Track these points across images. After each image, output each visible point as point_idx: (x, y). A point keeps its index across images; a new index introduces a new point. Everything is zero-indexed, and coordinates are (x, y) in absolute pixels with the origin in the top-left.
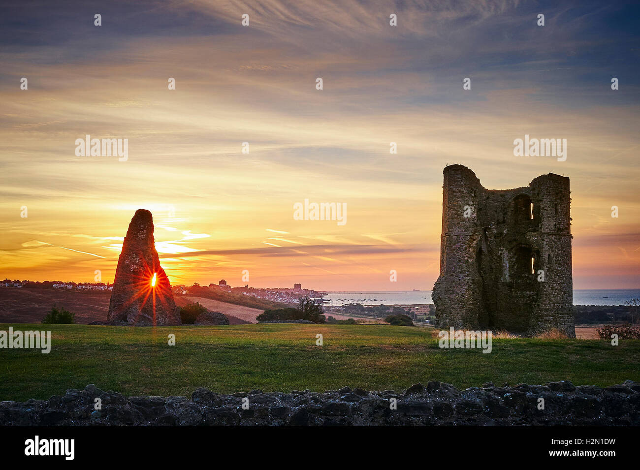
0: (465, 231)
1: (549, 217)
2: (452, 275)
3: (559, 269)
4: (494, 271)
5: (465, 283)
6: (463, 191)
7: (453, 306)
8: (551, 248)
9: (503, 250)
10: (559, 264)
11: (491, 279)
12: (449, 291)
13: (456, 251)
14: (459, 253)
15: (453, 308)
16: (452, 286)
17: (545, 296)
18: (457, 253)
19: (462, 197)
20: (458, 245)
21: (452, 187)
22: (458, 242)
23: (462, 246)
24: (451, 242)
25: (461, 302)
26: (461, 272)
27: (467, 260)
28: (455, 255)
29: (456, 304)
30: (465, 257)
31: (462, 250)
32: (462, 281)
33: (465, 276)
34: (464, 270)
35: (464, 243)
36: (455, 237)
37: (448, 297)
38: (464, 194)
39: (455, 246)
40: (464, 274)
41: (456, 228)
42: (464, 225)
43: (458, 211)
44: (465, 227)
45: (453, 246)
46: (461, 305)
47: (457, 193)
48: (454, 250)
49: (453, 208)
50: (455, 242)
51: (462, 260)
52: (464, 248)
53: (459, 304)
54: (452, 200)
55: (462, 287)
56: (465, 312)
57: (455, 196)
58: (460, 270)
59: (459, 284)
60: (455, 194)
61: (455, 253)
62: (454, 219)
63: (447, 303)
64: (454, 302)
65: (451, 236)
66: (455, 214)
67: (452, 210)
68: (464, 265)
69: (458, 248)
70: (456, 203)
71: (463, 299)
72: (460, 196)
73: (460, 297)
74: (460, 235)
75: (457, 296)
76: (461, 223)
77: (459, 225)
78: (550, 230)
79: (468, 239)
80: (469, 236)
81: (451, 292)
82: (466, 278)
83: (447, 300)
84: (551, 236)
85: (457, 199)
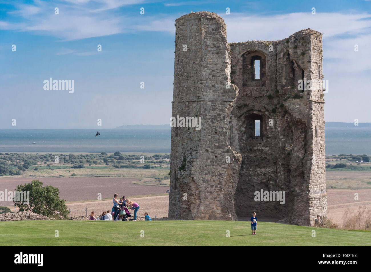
0: (223, 96)
2: (207, 151)
3: (322, 143)
6: (219, 47)
7: (208, 189)
12: (205, 170)
13: (212, 121)
14: (215, 123)
15: (208, 192)
16: (207, 164)
18: (213, 123)
19: (218, 53)
22: (214, 110)
23: (219, 115)
24: (205, 109)
25: (219, 184)
26: (218, 147)
28: (210, 125)
29: (212, 186)
30: (223, 128)
31: (219, 119)
32: (221, 157)
33: (224, 152)
34: (223, 145)
35: (222, 110)
36: (210, 103)
37: (203, 178)
38: (221, 49)
39: (210, 114)
40: (222, 150)
41: (211, 91)
42: (221, 88)
43: (213, 71)
44: (222, 91)
45: (208, 115)
46: (219, 188)
47: (211, 48)
48: (209, 119)
49: (207, 67)
50: (210, 109)
51: (219, 132)
52: (222, 117)
53: (217, 186)
54: (206, 57)
55: (220, 166)
56: (223, 197)
57: (209, 51)
58: (217, 145)
59: (216, 161)
60: (209, 49)
61: (210, 123)
62: (208, 81)
63: (202, 186)
64: (209, 184)
65: (206, 101)
66: (210, 74)
67: (206, 68)
68: (222, 138)
69: (213, 117)
70: (211, 60)
71: (221, 180)
72: (215, 52)
73: (217, 178)
74: (216, 101)
75: (214, 177)
76: (217, 85)
77: (214, 88)
78: (315, 97)
79: (228, 106)
80: (229, 103)
81: (207, 172)
82: (226, 155)
83: (202, 182)
84: (317, 104)
85: (211, 56)
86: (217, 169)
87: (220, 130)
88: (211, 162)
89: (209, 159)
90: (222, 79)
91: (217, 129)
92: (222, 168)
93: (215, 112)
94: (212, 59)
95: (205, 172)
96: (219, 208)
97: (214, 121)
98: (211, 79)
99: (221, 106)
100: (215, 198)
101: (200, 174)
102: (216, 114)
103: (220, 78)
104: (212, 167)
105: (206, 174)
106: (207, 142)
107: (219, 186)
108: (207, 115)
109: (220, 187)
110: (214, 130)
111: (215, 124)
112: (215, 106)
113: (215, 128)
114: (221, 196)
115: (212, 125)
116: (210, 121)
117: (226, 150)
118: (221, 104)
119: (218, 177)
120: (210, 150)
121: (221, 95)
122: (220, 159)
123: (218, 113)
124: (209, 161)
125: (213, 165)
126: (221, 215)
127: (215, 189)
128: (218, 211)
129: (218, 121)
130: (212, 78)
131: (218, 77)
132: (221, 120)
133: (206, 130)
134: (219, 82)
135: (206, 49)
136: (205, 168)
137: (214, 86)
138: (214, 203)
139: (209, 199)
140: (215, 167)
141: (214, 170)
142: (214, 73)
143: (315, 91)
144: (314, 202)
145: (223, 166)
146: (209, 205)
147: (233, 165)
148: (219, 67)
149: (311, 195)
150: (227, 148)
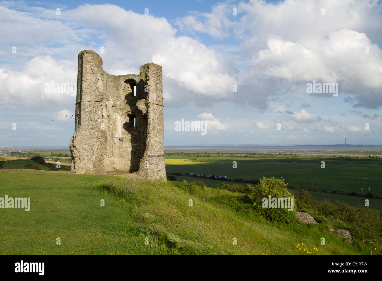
0: (95, 98)
1: (153, 92)
2: (86, 131)
3: (159, 128)
4: (111, 129)
5: (95, 136)
6: (94, 70)
7: (86, 154)
8: (154, 113)
9: (117, 116)
10: (159, 125)
13: (89, 113)
15: (85, 155)
16: (85, 139)
17: (151, 146)
18: (89, 114)
19: (93, 73)
20: (89, 109)
21: (86, 65)
22: (90, 107)
23: (93, 110)
24: (85, 106)
25: (92, 151)
26: (92, 129)
27: (97, 120)
28: (87, 116)
29: (88, 152)
30: (95, 117)
31: (93, 112)
32: (93, 135)
33: (95, 131)
34: (95, 127)
35: (94, 107)
36: (88, 103)
37: (83, 147)
38: (95, 71)
39: (88, 109)
41: (89, 96)
42: (95, 94)
43: (90, 84)
44: (95, 95)
45: (86, 109)
46: (92, 153)
47: (90, 70)
48: (87, 112)
49: (86, 81)
50: (88, 106)
51: (93, 120)
52: (94, 111)
53: (90, 152)
54: (86, 75)
55: (93, 140)
57: (88, 72)
58: (91, 127)
59: (91, 137)
60: (88, 71)
61: (88, 115)
62: (87, 89)
63: (81, 152)
64: (86, 151)
65: (85, 101)
66: (88, 86)
67: (86, 82)
68: (94, 123)
69: (90, 111)
70: (89, 78)
71: (93, 149)
72: (92, 73)
74: (92, 101)
75: (89, 147)
76: (92, 92)
77: (91, 94)
78: (153, 101)
79: (98, 104)
80: (98, 102)
81: (85, 143)
82: (96, 133)
83: (81, 149)
84: (154, 105)
85: (89, 75)
87: (94, 119)
88: (88, 137)
89: (87, 136)
90: (95, 88)
91: (91, 118)
93: (91, 108)
94: (89, 77)
95: (84, 143)
96: (92, 165)
97: (90, 113)
98: (89, 89)
99: (94, 104)
100: (90, 159)
101: (80, 145)
102: (91, 109)
103: (94, 88)
104: (88, 140)
105: (84, 145)
106: (85, 125)
107: (92, 152)
108: (85, 110)
109: (93, 153)
111: (91, 115)
112: (91, 104)
114: (94, 158)
116: (87, 113)
117: (96, 130)
118: (94, 103)
119: (91, 147)
121: (94, 98)
122: (93, 136)
123: (93, 108)
124: (86, 137)
125: (89, 140)
126: (93, 169)
127: (90, 154)
128: (92, 167)
129: (92, 113)
130: (89, 88)
132: (94, 113)
133: (85, 118)
134: (93, 90)
135: (86, 71)
136: (84, 141)
137: (90, 93)
138: (89, 162)
139: (86, 159)
140: (90, 141)
141: (89, 143)
142: (91, 85)
143: (153, 97)
144: (151, 162)
145: (95, 140)
146: (86, 163)
147: (100, 139)
148: (94, 81)
149: (149, 158)
150: (97, 129)
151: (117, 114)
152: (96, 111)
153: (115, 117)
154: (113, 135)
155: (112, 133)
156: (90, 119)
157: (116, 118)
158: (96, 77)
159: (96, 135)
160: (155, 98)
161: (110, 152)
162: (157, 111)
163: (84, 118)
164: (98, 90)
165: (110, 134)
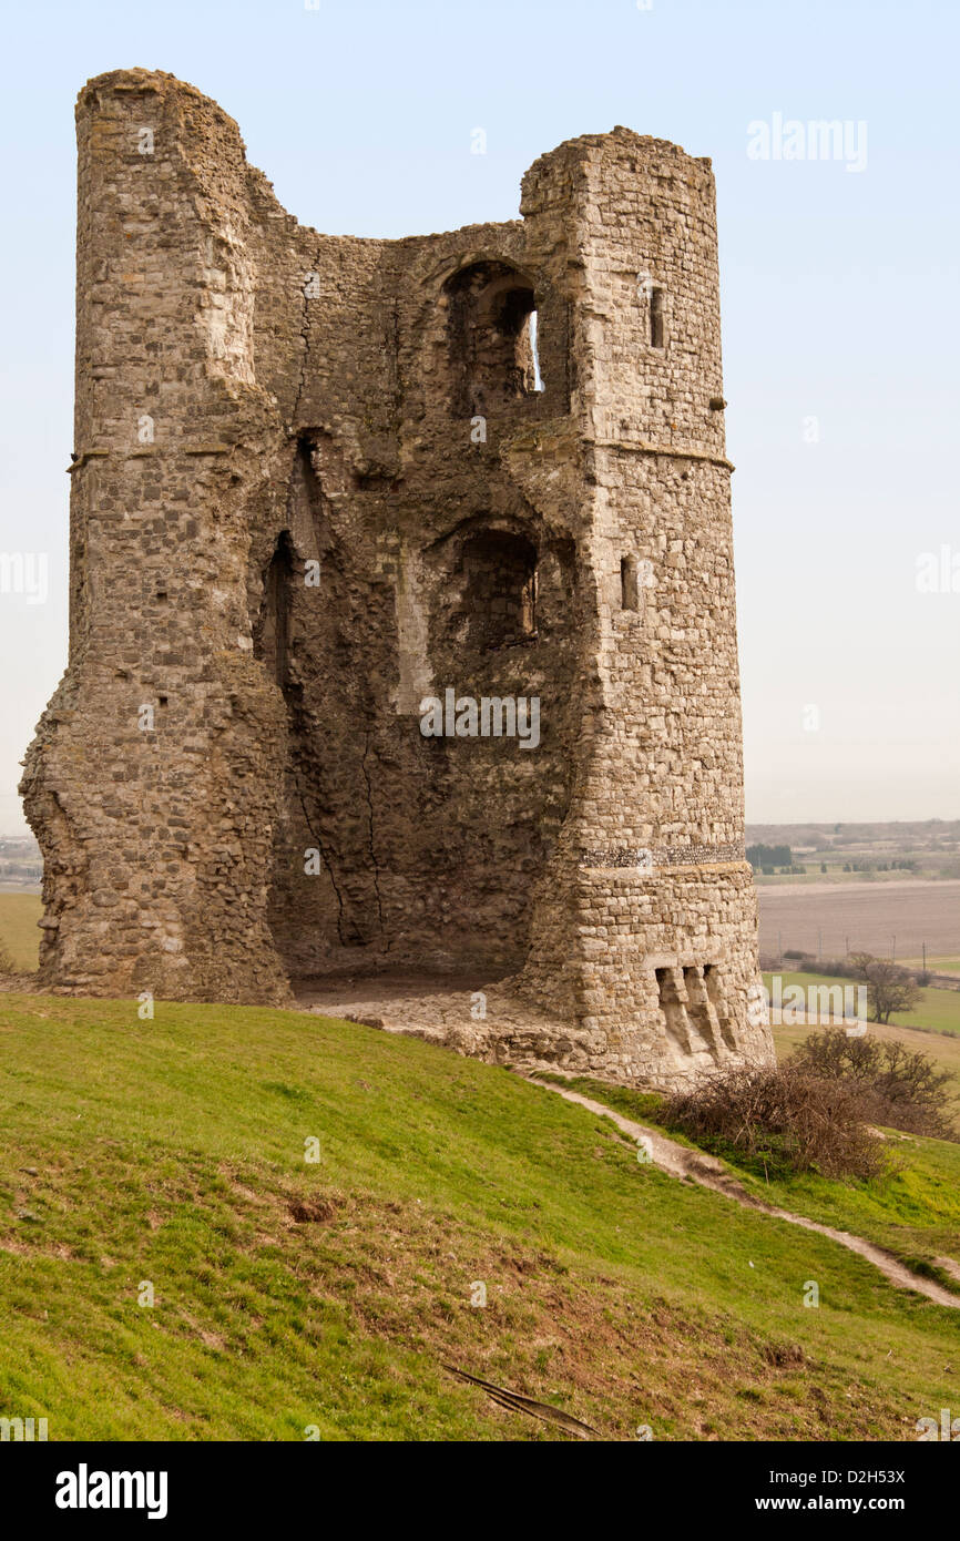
0: (187, 431)
1: (618, 359)
2: (124, 676)
3: (678, 635)
4: (356, 657)
5: (191, 716)
6: (170, 215)
7: (133, 846)
8: (633, 524)
9: (395, 552)
10: (673, 613)
11: (343, 699)
12: (113, 761)
13: (145, 544)
14: (157, 551)
15: (130, 858)
16: (124, 733)
17: (607, 782)
18: (150, 552)
19: (165, 245)
20: (150, 510)
21: (113, 188)
22: (152, 495)
23: (173, 515)
24: (114, 491)
25: (172, 823)
26: (170, 660)
27: (200, 594)
28: (136, 562)
29: (146, 832)
30: (187, 575)
31: (172, 535)
32: (180, 705)
33: (190, 679)
34: (187, 648)
35: (182, 496)
36: (138, 465)
37: (106, 798)
38: (176, 226)
39: (137, 515)
40: (185, 671)
42: (181, 399)
43: (151, 322)
44: (184, 410)
45: (127, 516)
46: (173, 842)
47: (142, 222)
48: (134, 534)
49: (120, 307)
50: (137, 492)
51: (174, 590)
52: (182, 523)
53: (163, 834)
54: (115, 261)
55: (177, 743)
56: (198, 879)
57: (132, 238)
58: (165, 647)
59: (161, 723)
60: (129, 227)
61: (139, 554)
62: (129, 367)
63: (98, 830)
64: (134, 823)
65: (115, 457)
66: (136, 340)
67: (117, 314)
68: (185, 618)
69: (150, 527)
70: (140, 277)
71: (181, 806)
72: (156, 238)
73: (166, 797)
74: (162, 455)
75: (153, 793)
76: (164, 387)
77: (154, 401)
78: (625, 427)
79: (204, 475)
80: (209, 461)
81: (121, 768)
82: (199, 691)
83: (99, 813)
84: (633, 460)
85: (142, 259)
86: (164, 757)
87: (177, 584)
90: (184, 355)
91: (164, 577)
92: (187, 749)
93: (157, 504)
94: (143, 270)
95: (115, 768)
96: (175, 928)
97: (153, 545)
98: (141, 360)
99: (179, 476)
100: (161, 885)
101: (90, 778)
102: (161, 515)
103: (177, 355)
104: (145, 746)
105: (118, 778)
106: (122, 636)
107: (172, 830)
108: (120, 520)
109: (178, 836)
110: (153, 582)
111: (158, 558)
112: (159, 478)
113: (158, 575)
114: (188, 873)
115: (147, 562)
116: (135, 543)
117: (200, 669)
118: (180, 468)
119: (168, 791)
120: (138, 673)
121: (179, 429)
122: (178, 712)
123: (170, 506)
124: (133, 721)
125: (151, 740)
126: (184, 961)
127: (158, 846)
128: (175, 943)
129: (167, 543)
130: (144, 356)
131: (169, 347)
132: (181, 538)
133: (120, 583)
134: (173, 374)
135: (114, 228)
136: (114, 750)
137: (153, 390)
138: (155, 908)
139: (134, 887)
140: (157, 747)
141: (152, 761)
142: (154, 331)
143: (620, 401)
144: (610, 901)
145: (189, 741)
146: (135, 916)
147: (230, 736)
148: (171, 303)
149: (592, 872)
150: (202, 661)
151: (393, 541)
152: (192, 529)
153: (382, 559)
154: (371, 699)
155: (365, 684)
156: (155, 589)
157: (388, 568)
158: (187, 273)
159: (200, 703)
160: (634, 408)
161: (353, 830)
162: (657, 508)
163: (110, 582)
164: (204, 371)
165: (352, 689)
